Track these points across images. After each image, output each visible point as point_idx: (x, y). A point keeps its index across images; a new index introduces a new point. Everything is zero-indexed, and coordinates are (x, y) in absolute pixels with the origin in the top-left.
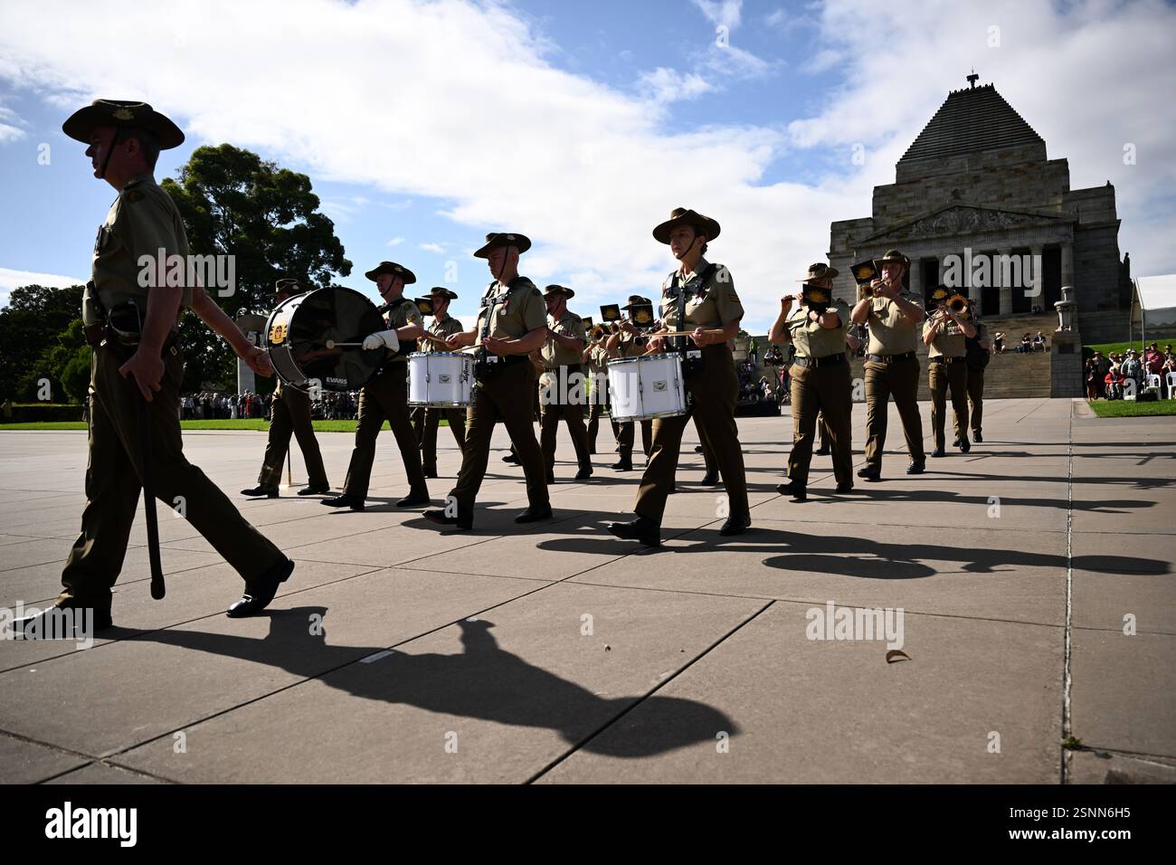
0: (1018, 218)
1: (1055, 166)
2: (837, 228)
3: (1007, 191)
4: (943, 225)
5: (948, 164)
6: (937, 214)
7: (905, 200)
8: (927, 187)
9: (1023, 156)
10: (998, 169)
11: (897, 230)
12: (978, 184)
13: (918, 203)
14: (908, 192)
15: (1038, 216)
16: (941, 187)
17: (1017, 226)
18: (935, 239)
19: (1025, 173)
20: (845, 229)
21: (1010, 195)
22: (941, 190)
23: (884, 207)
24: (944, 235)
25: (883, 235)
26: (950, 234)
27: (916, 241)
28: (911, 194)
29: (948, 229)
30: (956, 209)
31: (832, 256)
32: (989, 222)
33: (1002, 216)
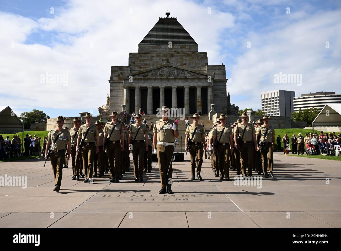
0: (192, 74)
1: (202, 55)
2: (114, 69)
3: (184, 62)
4: (162, 73)
5: (160, 48)
6: (160, 68)
7: (143, 61)
8: (152, 56)
9: (190, 49)
10: (181, 53)
11: (143, 73)
12: (173, 58)
13: (148, 62)
14: (144, 57)
15: (199, 74)
16: (158, 57)
17: (192, 77)
18: (159, 79)
19: (191, 56)
20: (118, 70)
21: (186, 64)
22: (158, 58)
23: (134, 63)
24: (163, 77)
25: (136, 75)
26: (165, 77)
27: (151, 79)
28: (146, 58)
29: (164, 75)
30: (168, 67)
31: (112, 82)
32: (181, 74)
33: (186, 73)
